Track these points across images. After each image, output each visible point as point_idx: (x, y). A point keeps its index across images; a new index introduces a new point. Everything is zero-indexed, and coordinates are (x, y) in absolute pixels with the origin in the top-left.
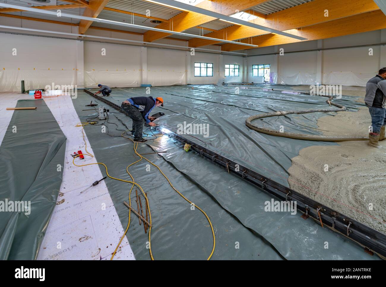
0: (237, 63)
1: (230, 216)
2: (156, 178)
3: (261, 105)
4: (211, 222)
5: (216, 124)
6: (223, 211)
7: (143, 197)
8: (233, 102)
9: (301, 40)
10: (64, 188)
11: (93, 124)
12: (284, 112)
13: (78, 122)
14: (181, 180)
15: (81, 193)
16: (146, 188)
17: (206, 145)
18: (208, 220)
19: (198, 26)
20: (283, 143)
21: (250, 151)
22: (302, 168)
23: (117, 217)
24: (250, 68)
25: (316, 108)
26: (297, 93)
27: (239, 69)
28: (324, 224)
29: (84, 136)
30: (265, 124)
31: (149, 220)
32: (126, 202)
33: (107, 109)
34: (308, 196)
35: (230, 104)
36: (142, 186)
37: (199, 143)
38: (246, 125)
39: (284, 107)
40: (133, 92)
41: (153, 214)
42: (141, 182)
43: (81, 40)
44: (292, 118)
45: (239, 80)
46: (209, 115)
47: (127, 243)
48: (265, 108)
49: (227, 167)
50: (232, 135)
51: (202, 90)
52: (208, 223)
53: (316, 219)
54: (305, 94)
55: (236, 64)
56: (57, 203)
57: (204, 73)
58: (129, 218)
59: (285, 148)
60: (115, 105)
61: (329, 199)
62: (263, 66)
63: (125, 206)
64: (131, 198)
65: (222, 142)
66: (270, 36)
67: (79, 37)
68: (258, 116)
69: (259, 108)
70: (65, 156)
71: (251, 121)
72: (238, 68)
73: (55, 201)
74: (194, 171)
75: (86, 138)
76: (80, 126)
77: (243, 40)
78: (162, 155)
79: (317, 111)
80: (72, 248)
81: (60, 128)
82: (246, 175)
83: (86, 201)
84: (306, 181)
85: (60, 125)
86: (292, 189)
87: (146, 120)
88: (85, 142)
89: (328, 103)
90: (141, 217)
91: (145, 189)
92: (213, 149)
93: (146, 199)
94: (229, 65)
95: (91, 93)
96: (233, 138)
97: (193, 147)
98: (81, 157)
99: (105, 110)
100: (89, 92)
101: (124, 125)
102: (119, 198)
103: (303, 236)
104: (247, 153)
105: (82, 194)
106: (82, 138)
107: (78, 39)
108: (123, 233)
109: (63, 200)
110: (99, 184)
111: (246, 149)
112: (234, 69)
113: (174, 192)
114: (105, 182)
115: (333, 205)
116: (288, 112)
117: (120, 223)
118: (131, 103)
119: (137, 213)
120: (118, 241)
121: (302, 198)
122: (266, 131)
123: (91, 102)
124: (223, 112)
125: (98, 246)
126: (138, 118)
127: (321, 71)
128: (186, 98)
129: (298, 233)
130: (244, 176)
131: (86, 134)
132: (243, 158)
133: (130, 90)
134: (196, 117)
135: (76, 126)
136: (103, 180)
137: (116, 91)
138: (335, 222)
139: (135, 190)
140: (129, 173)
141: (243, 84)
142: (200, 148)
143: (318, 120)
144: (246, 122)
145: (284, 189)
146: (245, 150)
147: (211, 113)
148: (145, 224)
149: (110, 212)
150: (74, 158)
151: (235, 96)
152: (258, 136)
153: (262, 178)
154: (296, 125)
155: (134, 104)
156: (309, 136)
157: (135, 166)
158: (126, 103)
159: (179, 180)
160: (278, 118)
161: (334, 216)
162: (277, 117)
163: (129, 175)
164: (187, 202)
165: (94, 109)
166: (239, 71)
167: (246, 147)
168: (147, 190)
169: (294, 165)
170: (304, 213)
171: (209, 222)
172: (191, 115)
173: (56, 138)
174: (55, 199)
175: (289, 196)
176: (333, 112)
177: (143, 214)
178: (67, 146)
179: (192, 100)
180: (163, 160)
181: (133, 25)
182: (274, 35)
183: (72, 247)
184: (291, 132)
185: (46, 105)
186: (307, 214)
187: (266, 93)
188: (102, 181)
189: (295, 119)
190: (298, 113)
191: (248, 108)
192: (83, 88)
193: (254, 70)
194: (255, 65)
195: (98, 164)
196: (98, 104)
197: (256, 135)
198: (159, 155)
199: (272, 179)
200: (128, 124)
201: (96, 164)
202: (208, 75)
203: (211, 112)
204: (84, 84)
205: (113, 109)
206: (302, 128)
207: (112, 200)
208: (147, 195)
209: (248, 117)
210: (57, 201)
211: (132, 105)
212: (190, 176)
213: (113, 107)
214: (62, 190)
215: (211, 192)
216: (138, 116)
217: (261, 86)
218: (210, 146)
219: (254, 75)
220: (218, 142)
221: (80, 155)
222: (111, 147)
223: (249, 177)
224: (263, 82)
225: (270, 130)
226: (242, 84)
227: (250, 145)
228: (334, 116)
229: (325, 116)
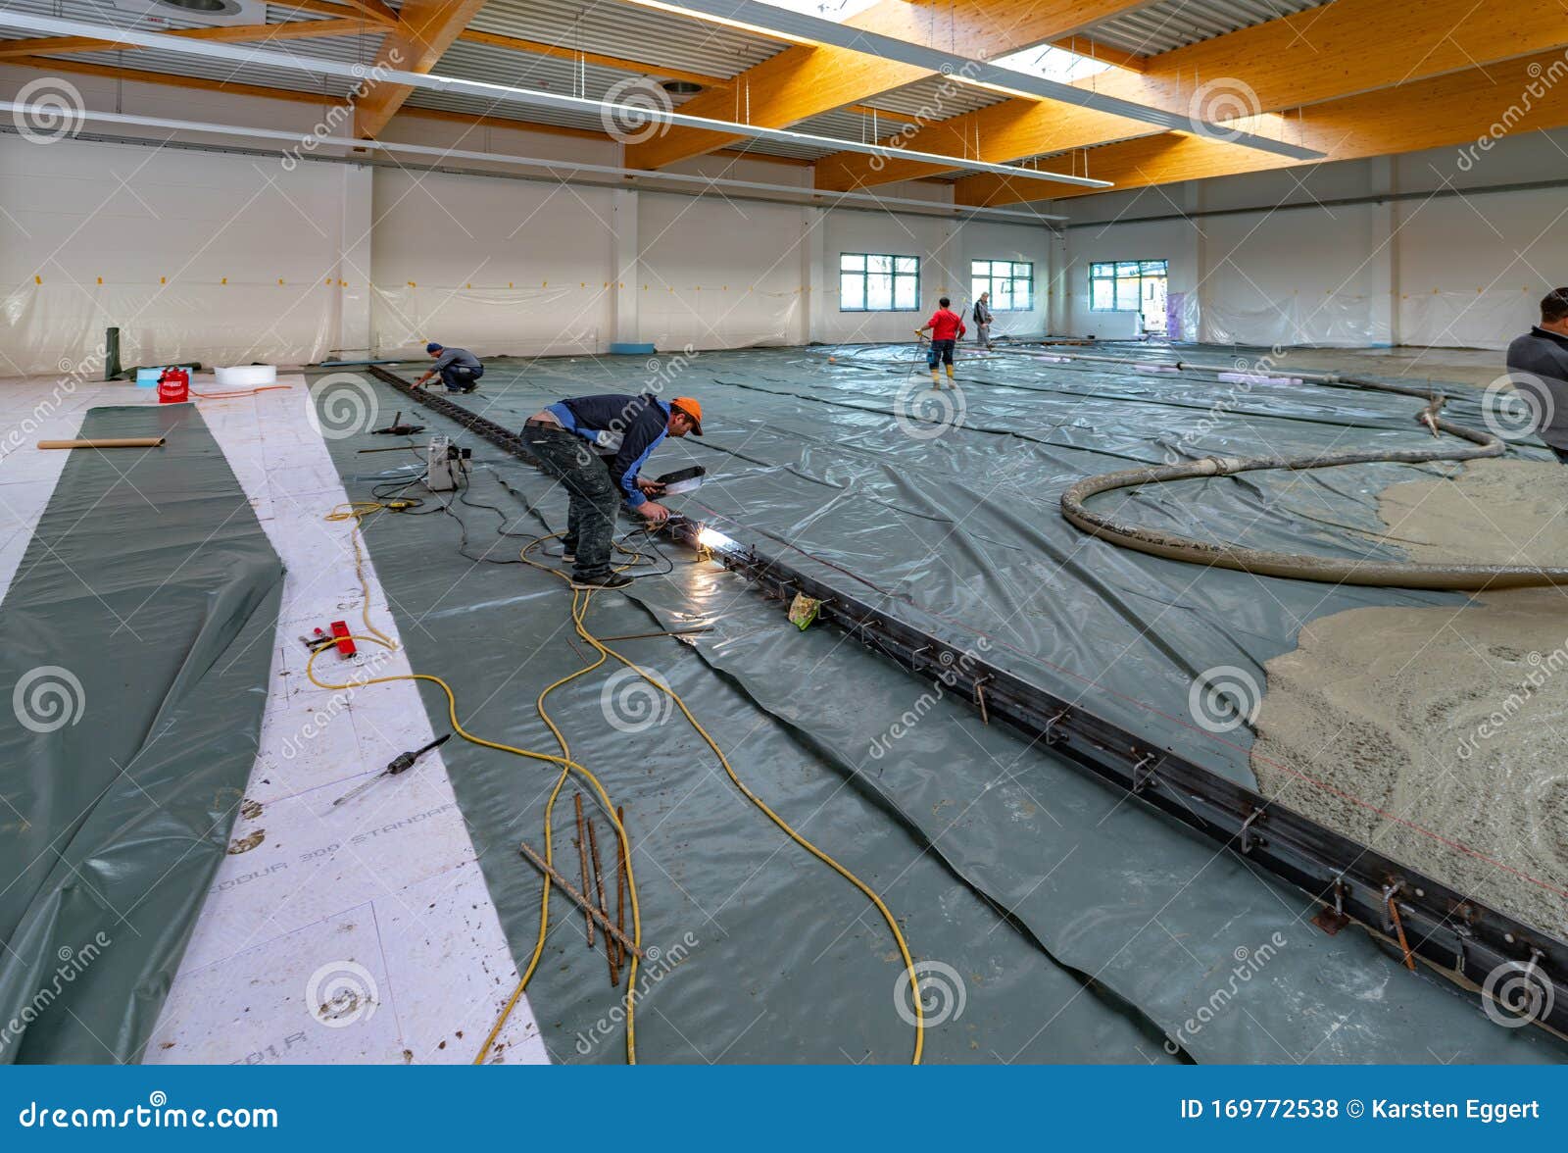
0: (1024, 255)
1: (989, 916)
2: (663, 742)
3: (1128, 432)
4: (905, 938)
5: (931, 510)
6: (959, 891)
7: (605, 825)
8: (1005, 419)
9: (1301, 158)
10: (266, 782)
11: (401, 509)
12: (1232, 463)
13: (339, 498)
14: (775, 752)
15: (336, 803)
16: (619, 785)
17: (888, 601)
18: (893, 931)
19: (858, 105)
20: (1225, 596)
21: (1081, 629)
22: (1315, 706)
23: (491, 911)
24: (1080, 277)
25: (1372, 444)
26: (1287, 381)
27: (1031, 279)
28: (1419, 957)
29: (361, 561)
30: (1146, 513)
31: (628, 927)
32: (531, 845)
33: (461, 447)
34: (1341, 830)
35: (994, 427)
36: (605, 778)
37: (859, 595)
38: (1065, 518)
39: (1230, 442)
40: (575, 377)
41: (649, 899)
42: (599, 759)
43: (362, 163)
44: (1268, 486)
45: (1030, 326)
46: (903, 474)
47: (528, 1027)
48: (1149, 446)
49: (978, 699)
50: (1002, 556)
51: (875, 367)
52: (894, 942)
53: (1383, 931)
54: (1320, 384)
55: (1021, 258)
56: (231, 846)
57: (879, 298)
58: (541, 918)
59: (1235, 615)
60: (499, 430)
61: (1440, 842)
62: (1135, 268)
63: (525, 864)
64: (554, 829)
65: (956, 589)
66: (1165, 142)
67: (357, 149)
68: (1113, 477)
69: (1121, 442)
70: (277, 643)
71: (1086, 499)
72: (1027, 274)
73: (223, 839)
74: (833, 714)
75: (369, 567)
76: (345, 517)
77: (1047, 162)
78: (695, 644)
79: (1378, 459)
80: (285, 1046)
81: (259, 526)
82: (1065, 732)
83: (357, 840)
84: (1331, 762)
85: (261, 512)
86: (1270, 796)
87: (625, 494)
88: (364, 585)
89: (1425, 424)
90: (597, 913)
91: (618, 789)
92: (916, 620)
93: (618, 833)
94: (988, 264)
95: (395, 378)
96: (1007, 570)
97: (828, 607)
98: (343, 651)
99: (453, 452)
100: (389, 375)
101: (534, 513)
102: (501, 829)
103: (1324, 1009)
104: (1067, 636)
105: (341, 810)
106: (351, 570)
107: (349, 160)
108: (511, 982)
109: (258, 833)
110: (416, 768)
111: (1062, 619)
112: (1012, 278)
113: (744, 804)
114: (444, 755)
115: (1457, 873)
116: (1249, 462)
117: (504, 938)
118: (563, 421)
119: (575, 893)
120: (492, 1018)
121: (1315, 837)
122: (1150, 540)
123: (398, 418)
124: (963, 460)
125: (400, 1042)
126: (595, 482)
127: (1389, 289)
128: (800, 402)
129: (1301, 994)
130: (1056, 737)
131: (371, 553)
132: (1050, 659)
133: (563, 367)
134: (845, 481)
135: (326, 519)
136: (436, 751)
137: (506, 373)
138: (1466, 950)
139: (571, 793)
140: (549, 721)
141: (1048, 344)
142: (860, 612)
143: (1382, 495)
144: (1063, 503)
145: (1231, 796)
146: (1059, 624)
147: (910, 463)
148: (613, 942)
149: (460, 889)
150: (313, 651)
151: (1013, 391)
152: (1114, 565)
153: (1133, 749)
154: (1282, 519)
155: (576, 426)
156: (1340, 564)
157: (575, 691)
158: (541, 423)
159: (767, 753)
160: (1204, 489)
161: (1460, 920)
162: (1199, 483)
163: (551, 729)
164: (800, 849)
165: (409, 444)
166: (1031, 290)
167: (1063, 610)
168: (627, 792)
169: (1278, 690)
170: (1325, 904)
171: (896, 938)
172: (823, 473)
173: (240, 569)
174: (221, 831)
175: (1254, 829)
176: (1446, 462)
177: (603, 900)
178: (284, 600)
179: (830, 411)
180: (697, 667)
181: (583, 100)
182: (1181, 139)
183: (288, 1042)
184: (1264, 546)
185: (206, 431)
186: (1339, 908)
187: (1150, 382)
188: (428, 752)
189: (1276, 491)
190: (1295, 467)
191: (1072, 443)
192: (364, 357)
193: (1096, 283)
194: (1103, 263)
195: (413, 682)
196: (426, 426)
197: (1106, 559)
198: (681, 642)
199: (1175, 752)
200: (547, 510)
201: (409, 678)
202: (897, 306)
203: (912, 460)
204: (370, 341)
205: (489, 446)
206: (1313, 530)
207: (472, 836)
208: (627, 815)
209: (1069, 482)
210: (233, 837)
211: (568, 430)
212: (814, 734)
213: (489, 439)
214: (255, 792)
215: (905, 808)
216: (592, 475)
217: (1128, 352)
218: (905, 607)
219: (1096, 306)
220: (937, 590)
221: (340, 640)
222: (473, 608)
223: (1079, 743)
224: (1137, 333)
225: (1169, 539)
226: (1047, 342)
227: (1081, 604)
228: (1451, 478)
229: (1414, 481)
